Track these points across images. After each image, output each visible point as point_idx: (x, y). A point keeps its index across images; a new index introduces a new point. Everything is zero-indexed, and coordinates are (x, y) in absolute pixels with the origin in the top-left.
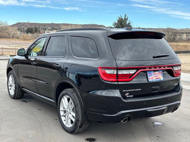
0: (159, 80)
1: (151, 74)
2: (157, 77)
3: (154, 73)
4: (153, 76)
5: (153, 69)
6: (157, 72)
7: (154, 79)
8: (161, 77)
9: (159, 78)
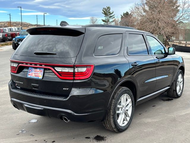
0: (37, 78)
1: (32, 70)
2: (36, 75)
3: (34, 70)
4: (33, 72)
5: (33, 66)
6: (38, 70)
7: (33, 76)
8: (41, 75)
9: (38, 76)
